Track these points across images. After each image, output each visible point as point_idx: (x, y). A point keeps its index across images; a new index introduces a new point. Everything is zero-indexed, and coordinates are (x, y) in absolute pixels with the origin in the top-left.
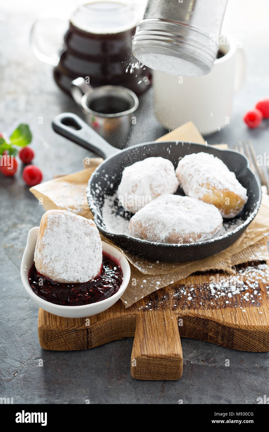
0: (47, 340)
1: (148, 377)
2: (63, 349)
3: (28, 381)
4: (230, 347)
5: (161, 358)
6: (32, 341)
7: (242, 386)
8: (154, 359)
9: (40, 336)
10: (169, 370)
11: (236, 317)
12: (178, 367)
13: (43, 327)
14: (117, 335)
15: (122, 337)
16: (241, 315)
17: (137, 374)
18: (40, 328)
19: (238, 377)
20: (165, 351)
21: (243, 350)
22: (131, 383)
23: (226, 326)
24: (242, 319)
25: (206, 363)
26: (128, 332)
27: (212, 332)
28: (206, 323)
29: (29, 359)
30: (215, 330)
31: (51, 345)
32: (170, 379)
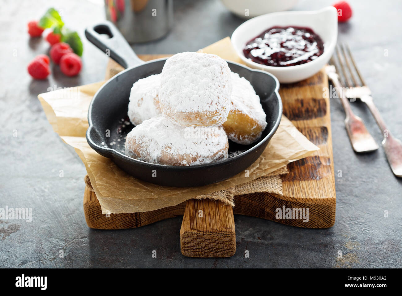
0: (94, 217)
1: (199, 254)
2: (111, 227)
3: (72, 260)
4: (288, 224)
5: (212, 232)
6: (79, 220)
7: (300, 263)
8: (204, 233)
9: (86, 213)
10: (221, 246)
11: (293, 190)
12: (231, 242)
13: (88, 203)
14: (168, 212)
15: (174, 215)
16: (299, 189)
17: (187, 251)
18: (85, 204)
19: (295, 253)
20: (216, 225)
21: (302, 226)
22: (181, 260)
23: (283, 199)
24: (300, 192)
25: (262, 241)
26: (180, 209)
27: (269, 208)
28: (262, 198)
29: (75, 238)
30: (272, 205)
31: (98, 223)
32: (223, 256)
